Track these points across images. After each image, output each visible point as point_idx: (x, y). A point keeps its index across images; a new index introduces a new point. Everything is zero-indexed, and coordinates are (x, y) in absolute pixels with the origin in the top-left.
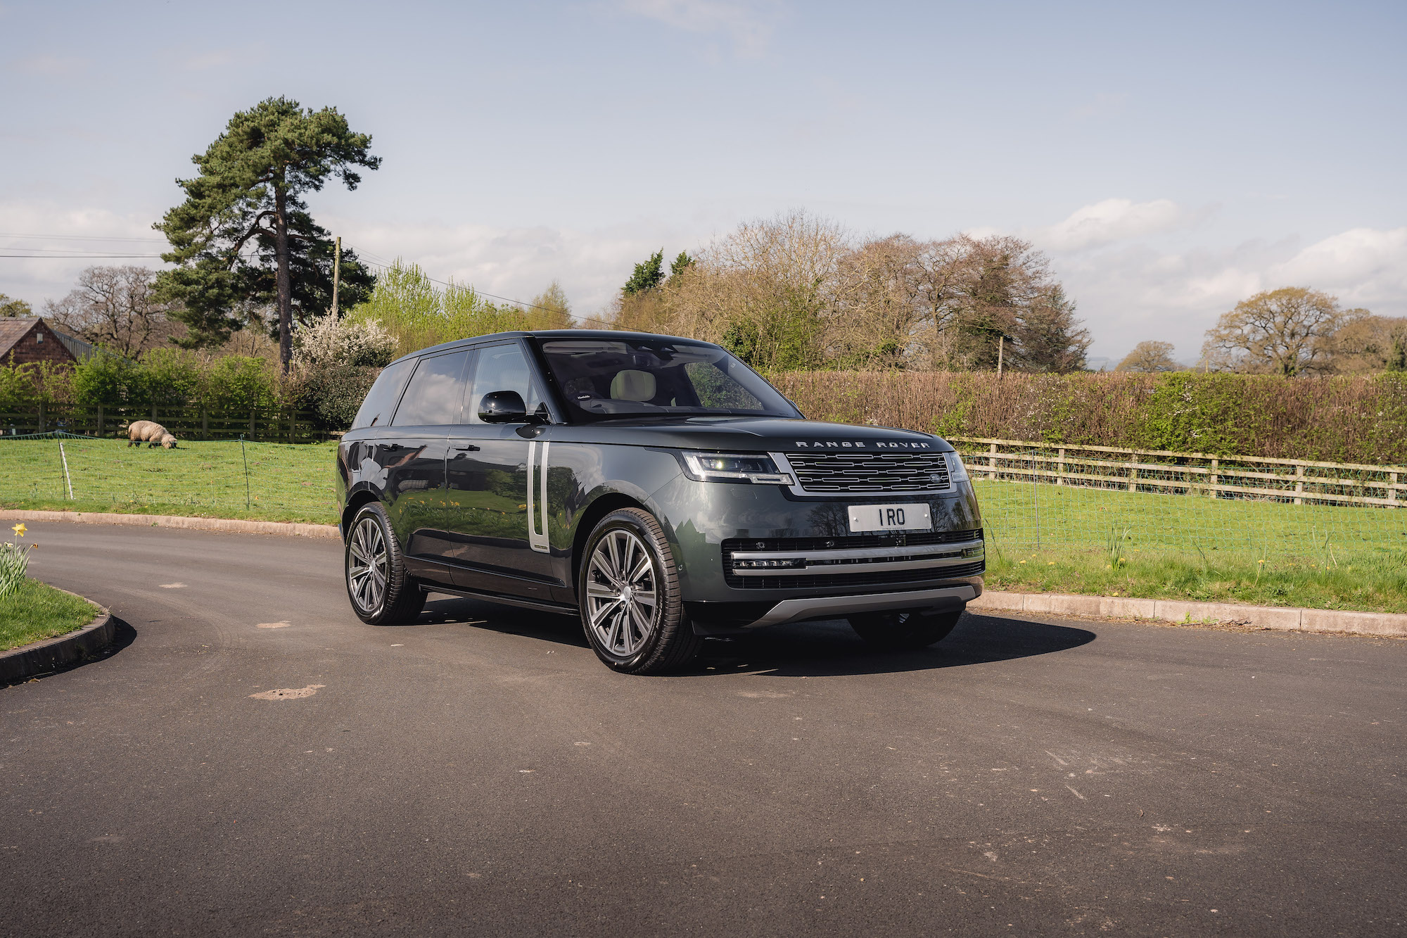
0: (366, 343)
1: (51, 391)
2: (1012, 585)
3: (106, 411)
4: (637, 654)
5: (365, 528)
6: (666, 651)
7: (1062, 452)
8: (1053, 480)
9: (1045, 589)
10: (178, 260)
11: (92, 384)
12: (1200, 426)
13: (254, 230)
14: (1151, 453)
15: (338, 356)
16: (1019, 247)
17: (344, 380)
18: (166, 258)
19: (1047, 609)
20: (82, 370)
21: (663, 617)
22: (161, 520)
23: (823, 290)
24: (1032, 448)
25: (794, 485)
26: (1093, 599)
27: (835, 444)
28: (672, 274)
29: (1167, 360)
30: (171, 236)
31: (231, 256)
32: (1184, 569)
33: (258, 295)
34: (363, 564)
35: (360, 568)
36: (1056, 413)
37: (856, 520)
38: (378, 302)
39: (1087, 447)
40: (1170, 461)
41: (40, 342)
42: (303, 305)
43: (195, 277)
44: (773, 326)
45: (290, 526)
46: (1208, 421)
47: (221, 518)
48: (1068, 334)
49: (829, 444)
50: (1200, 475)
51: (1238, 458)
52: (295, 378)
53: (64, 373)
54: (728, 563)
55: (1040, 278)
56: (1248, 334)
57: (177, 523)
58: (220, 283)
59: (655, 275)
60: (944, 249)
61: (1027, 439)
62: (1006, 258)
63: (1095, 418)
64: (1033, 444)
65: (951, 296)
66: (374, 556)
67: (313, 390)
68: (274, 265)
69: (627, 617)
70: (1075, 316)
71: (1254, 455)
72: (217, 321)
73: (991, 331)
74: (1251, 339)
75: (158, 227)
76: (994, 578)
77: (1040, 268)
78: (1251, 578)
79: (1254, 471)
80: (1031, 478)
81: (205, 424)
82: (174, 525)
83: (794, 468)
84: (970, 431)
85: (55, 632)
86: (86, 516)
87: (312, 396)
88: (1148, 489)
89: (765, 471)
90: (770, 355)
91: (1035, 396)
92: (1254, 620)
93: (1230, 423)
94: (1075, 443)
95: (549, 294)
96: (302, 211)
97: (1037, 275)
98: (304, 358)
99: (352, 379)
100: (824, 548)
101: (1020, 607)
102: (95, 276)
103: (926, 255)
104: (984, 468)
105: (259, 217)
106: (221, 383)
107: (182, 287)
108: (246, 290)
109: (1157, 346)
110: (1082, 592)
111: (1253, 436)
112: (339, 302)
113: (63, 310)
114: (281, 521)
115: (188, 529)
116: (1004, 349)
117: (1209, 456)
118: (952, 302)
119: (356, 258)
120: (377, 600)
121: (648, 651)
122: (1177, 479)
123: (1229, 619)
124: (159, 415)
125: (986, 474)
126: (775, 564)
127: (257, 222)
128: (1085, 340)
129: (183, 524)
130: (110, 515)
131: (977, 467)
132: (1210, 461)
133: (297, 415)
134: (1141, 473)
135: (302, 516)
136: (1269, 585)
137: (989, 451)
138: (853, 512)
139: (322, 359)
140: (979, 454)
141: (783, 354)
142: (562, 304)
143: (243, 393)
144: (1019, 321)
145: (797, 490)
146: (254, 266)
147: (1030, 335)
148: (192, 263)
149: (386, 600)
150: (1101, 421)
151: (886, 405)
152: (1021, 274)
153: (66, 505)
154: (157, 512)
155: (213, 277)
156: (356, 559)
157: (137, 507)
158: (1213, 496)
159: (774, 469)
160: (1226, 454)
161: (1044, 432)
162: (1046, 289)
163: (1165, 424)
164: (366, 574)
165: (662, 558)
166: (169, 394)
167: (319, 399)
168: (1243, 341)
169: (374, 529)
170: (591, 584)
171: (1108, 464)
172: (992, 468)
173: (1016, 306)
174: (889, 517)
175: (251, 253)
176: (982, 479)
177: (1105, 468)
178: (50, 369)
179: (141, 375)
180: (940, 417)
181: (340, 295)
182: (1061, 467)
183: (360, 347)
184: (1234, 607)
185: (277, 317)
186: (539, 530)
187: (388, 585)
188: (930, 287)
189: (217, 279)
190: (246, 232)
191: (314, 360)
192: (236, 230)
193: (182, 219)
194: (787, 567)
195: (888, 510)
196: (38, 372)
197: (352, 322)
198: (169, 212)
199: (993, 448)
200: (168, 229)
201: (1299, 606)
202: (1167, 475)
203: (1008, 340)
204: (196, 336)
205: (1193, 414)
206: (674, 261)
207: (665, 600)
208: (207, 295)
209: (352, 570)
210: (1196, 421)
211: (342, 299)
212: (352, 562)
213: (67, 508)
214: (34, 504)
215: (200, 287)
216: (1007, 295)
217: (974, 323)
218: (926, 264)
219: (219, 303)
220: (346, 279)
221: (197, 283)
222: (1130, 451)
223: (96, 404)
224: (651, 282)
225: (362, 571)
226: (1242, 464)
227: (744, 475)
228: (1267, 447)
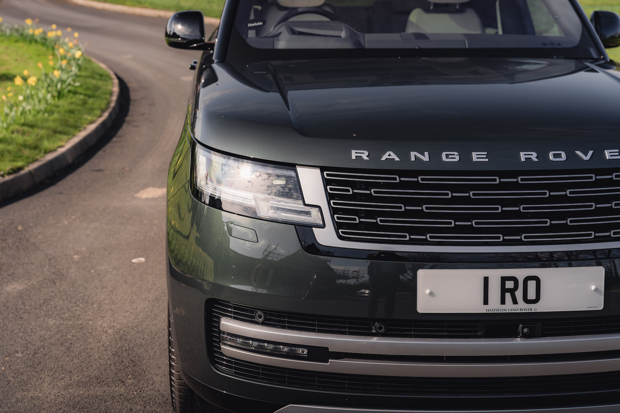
27: (425, 155)
37: (431, 294)
49: (413, 155)
54: (212, 335)
83: (330, 197)
100: (367, 333)
138: (430, 280)
145: (327, 237)
174: (504, 290)
194: (299, 358)
195: (504, 279)
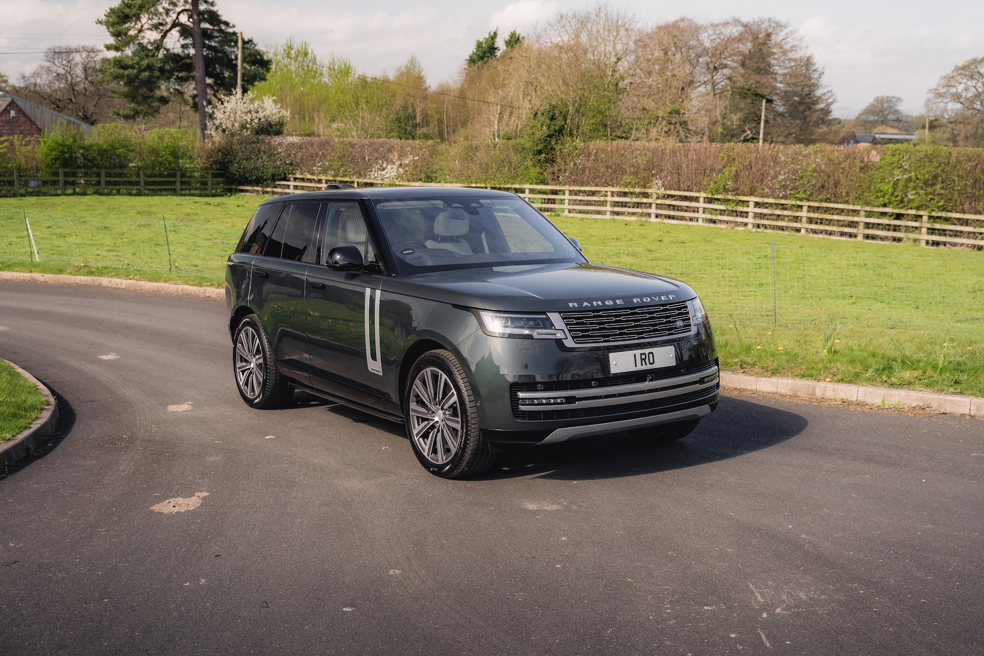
0: (264, 117)
1: (23, 162)
2: (749, 367)
3: (66, 174)
4: (447, 464)
5: (247, 334)
6: (469, 464)
7: (805, 209)
8: (798, 230)
9: (774, 373)
10: (117, 49)
11: (54, 153)
12: (914, 188)
13: (175, 25)
14: (876, 209)
15: (243, 127)
16: (779, 25)
17: (248, 147)
18: (108, 48)
19: (775, 390)
20: (45, 142)
21: (466, 439)
22: (105, 281)
23: (623, 66)
24: (782, 205)
25: (567, 339)
26: (810, 383)
27: (600, 303)
28: (505, 48)
29: (897, 112)
30: (111, 29)
31: (158, 45)
32: (883, 357)
33: (180, 75)
34: (246, 361)
35: (244, 364)
36: (802, 177)
37: (616, 364)
38: (276, 72)
39: (825, 205)
40: (890, 216)
41: (13, 118)
42: (216, 83)
43: (130, 63)
44: (580, 105)
45: (202, 289)
46: (921, 185)
47: (150, 281)
48: (818, 93)
49: (595, 303)
50: (913, 227)
51: (944, 214)
52: (210, 145)
53: (32, 145)
54: (515, 401)
55: (796, 51)
56: (962, 92)
57: (117, 284)
58: (149, 68)
59: (492, 49)
60: (720, 30)
61: (778, 198)
62: (769, 35)
63: (831, 180)
64: (783, 201)
65: (725, 66)
66: (254, 356)
67: (225, 154)
68: (192, 51)
69: (440, 434)
70: (824, 81)
71: (957, 212)
72: (149, 97)
73: (756, 95)
74: (963, 96)
75: (100, 22)
76: (736, 360)
77: (796, 43)
78: (935, 367)
79: (955, 224)
80: (782, 228)
81: (142, 183)
82: (115, 286)
83: (567, 325)
84: (734, 190)
85: (8, 436)
86: (48, 277)
87: (224, 159)
88: (873, 237)
89: (545, 327)
90: (578, 128)
91: (786, 162)
92: (934, 405)
93: (938, 187)
94: (816, 201)
95: (409, 65)
96: (212, 8)
97: (793, 48)
98: (217, 128)
99: (254, 145)
100: (591, 387)
101: (754, 388)
102: (57, 53)
103: (706, 34)
104: (744, 220)
105: (179, 14)
106: (154, 151)
107: (121, 71)
108: (171, 72)
109: (889, 100)
110: (803, 376)
111: (956, 196)
112: (243, 80)
113: (32, 80)
114: (195, 285)
115: (124, 289)
116: (766, 109)
117: (921, 213)
118: (725, 71)
119: (255, 45)
120: (257, 390)
121: (456, 461)
122: (895, 230)
123: (914, 404)
124: (106, 176)
125: (746, 224)
126: (552, 401)
127: (177, 18)
128: (830, 101)
129: (121, 285)
130: (66, 276)
131: (739, 219)
132: (921, 216)
133: (213, 174)
134: (868, 225)
135: (212, 281)
136: (948, 375)
137: (748, 206)
138: (614, 358)
139: (231, 130)
140: (740, 209)
141: (588, 127)
142: (419, 72)
143: (171, 158)
144: (779, 85)
145: (569, 343)
146: (176, 52)
147: (786, 96)
148: (129, 51)
149: (263, 390)
150: (837, 184)
151: (668, 169)
152: (781, 48)
153: (33, 267)
154: (101, 274)
155: (145, 62)
156: (241, 357)
157: (86, 270)
158: (923, 243)
159: (552, 325)
160: (934, 211)
161: (792, 192)
162: (801, 59)
163: (887, 187)
164: (249, 369)
165: (465, 394)
166: (114, 160)
167: (229, 162)
168: (957, 97)
169: (253, 336)
170: (413, 405)
171: (841, 218)
172: (750, 220)
173: (776, 74)
174: (642, 359)
175: (174, 42)
176: (743, 228)
177: (838, 221)
178: (21, 141)
179: (91, 146)
180: (710, 180)
181: (243, 75)
182: (804, 220)
183: (260, 119)
184: (920, 395)
185: (195, 92)
186: (374, 358)
187: (265, 381)
188: (709, 59)
189: (148, 65)
190: (168, 27)
191: (224, 131)
192: (161, 24)
193: (119, 17)
194: (561, 403)
195: (641, 354)
196: (12, 144)
197: (252, 101)
198: (109, 11)
199: (752, 204)
200: (108, 24)
201: (969, 395)
202: (888, 227)
203: (769, 101)
204: (134, 110)
205: (909, 180)
206: (507, 38)
207: (467, 426)
208: (140, 77)
209: (239, 364)
210: (911, 185)
211: (246, 79)
212: (238, 359)
213: (33, 270)
214: (9, 266)
215: (135, 71)
216: (769, 65)
217: (743, 88)
218: (705, 41)
219: (151, 84)
220: (248, 62)
221: (132, 67)
222: (858, 208)
223: (58, 168)
224: (489, 55)
225: (245, 366)
226: (947, 220)
227: (527, 332)
228: (966, 206)
